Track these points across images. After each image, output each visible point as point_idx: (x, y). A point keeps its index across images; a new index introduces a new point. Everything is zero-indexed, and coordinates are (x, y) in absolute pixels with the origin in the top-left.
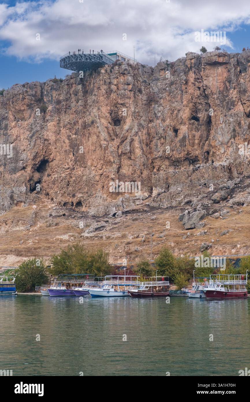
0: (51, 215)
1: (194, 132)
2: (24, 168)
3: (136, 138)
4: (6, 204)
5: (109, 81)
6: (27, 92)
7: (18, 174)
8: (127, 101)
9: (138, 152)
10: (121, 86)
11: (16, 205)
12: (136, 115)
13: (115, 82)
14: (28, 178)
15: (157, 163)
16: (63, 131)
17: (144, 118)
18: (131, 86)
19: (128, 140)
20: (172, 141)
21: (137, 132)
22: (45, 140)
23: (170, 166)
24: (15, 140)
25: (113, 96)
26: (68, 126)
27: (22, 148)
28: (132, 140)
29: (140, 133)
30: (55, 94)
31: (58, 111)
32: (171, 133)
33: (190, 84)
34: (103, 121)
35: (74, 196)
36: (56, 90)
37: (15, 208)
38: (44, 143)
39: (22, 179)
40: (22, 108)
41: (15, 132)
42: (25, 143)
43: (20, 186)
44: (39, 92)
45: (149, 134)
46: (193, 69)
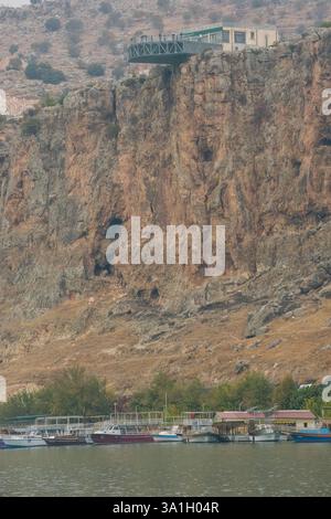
0: (111, 313)
1: (322, 167)
2: (84, 234)
3: (232, 183)
4: (52, 297)
5: (191, 86)
6: (86, 104)
7: (76, 245)
8: (217, 120)
9: (234, 205)
10: (208, 95)
11: (70, 296)
12: (233, 143)
13: (199, 88)
14: (90, 251)
15: (267, 222)
16: (140, 170)
17: (245, 147)
18: (223, 95)
19: (219, 187)
20: (288, 184)
21: (233, 172)
22: (115, 186)
23: (287, 224)
24: (73, 187)
25: (198, 113)
26: (145, 162)
27: (83, 200)
28: (225, 186)
29: (239, 173)
30: (129, 105)
31: (134, 135)
32: (287, 170)
33: (314, 84)
34: (184, 155)
35: (149, 279)
36: (131, 98)
37: (67, 302)
38: (113, 191)
39: (80, 253)
40: (80, 133)
41: (72, 172)
42: (87, 191)
43: (74, 265)
44: (109, 102)
45: (255, 173)
46: (320, 59)
